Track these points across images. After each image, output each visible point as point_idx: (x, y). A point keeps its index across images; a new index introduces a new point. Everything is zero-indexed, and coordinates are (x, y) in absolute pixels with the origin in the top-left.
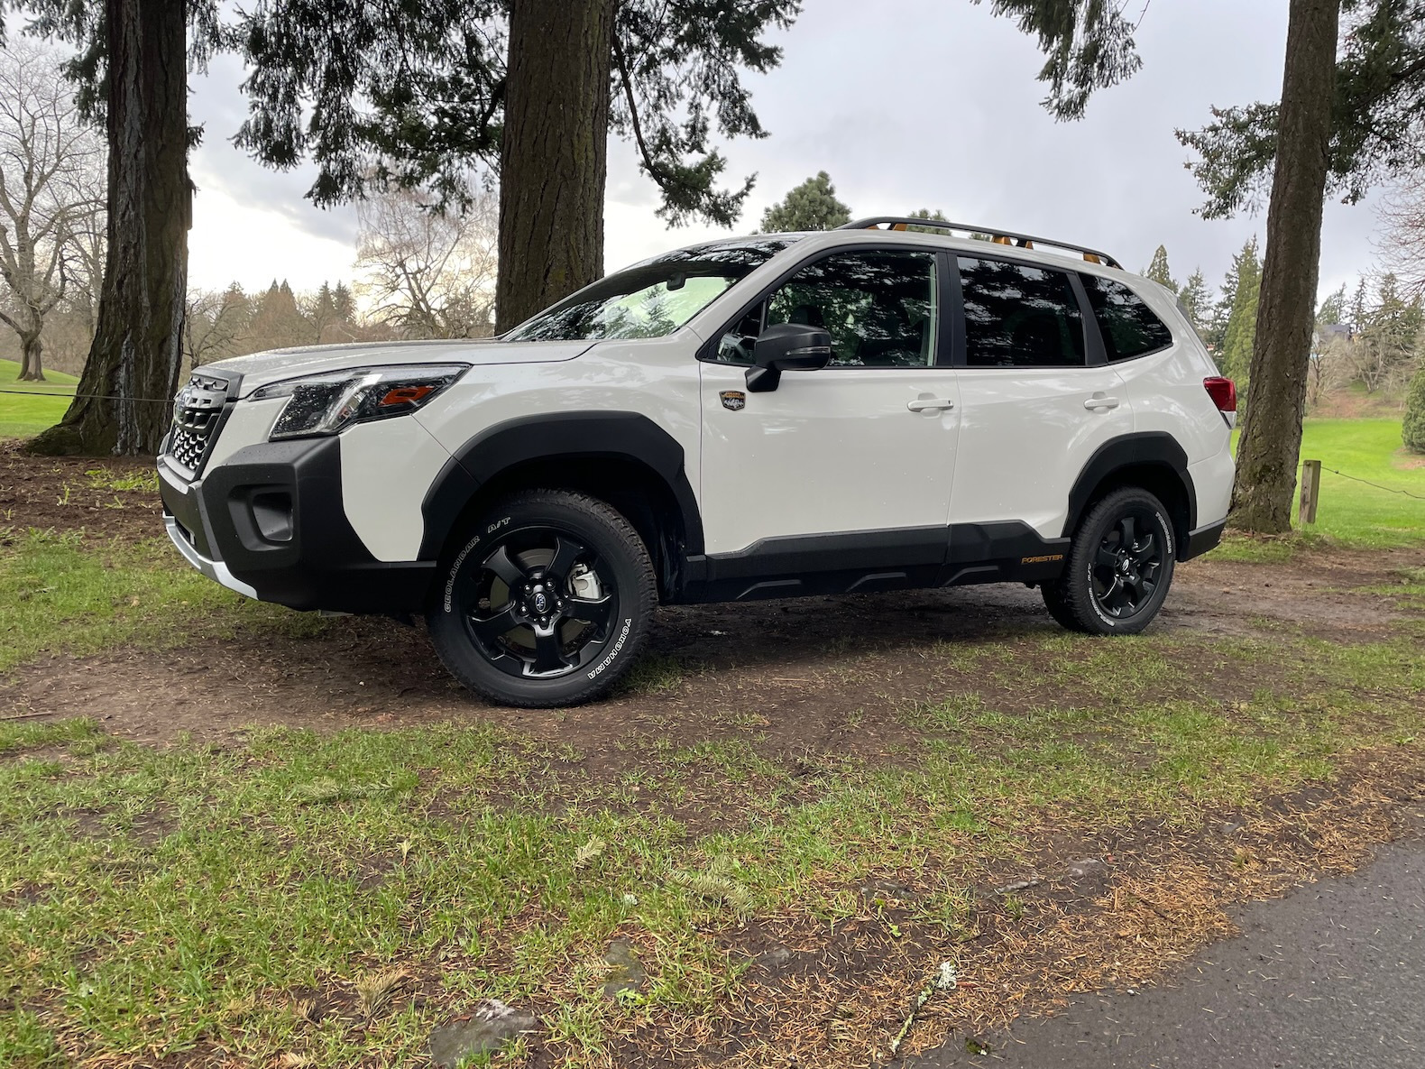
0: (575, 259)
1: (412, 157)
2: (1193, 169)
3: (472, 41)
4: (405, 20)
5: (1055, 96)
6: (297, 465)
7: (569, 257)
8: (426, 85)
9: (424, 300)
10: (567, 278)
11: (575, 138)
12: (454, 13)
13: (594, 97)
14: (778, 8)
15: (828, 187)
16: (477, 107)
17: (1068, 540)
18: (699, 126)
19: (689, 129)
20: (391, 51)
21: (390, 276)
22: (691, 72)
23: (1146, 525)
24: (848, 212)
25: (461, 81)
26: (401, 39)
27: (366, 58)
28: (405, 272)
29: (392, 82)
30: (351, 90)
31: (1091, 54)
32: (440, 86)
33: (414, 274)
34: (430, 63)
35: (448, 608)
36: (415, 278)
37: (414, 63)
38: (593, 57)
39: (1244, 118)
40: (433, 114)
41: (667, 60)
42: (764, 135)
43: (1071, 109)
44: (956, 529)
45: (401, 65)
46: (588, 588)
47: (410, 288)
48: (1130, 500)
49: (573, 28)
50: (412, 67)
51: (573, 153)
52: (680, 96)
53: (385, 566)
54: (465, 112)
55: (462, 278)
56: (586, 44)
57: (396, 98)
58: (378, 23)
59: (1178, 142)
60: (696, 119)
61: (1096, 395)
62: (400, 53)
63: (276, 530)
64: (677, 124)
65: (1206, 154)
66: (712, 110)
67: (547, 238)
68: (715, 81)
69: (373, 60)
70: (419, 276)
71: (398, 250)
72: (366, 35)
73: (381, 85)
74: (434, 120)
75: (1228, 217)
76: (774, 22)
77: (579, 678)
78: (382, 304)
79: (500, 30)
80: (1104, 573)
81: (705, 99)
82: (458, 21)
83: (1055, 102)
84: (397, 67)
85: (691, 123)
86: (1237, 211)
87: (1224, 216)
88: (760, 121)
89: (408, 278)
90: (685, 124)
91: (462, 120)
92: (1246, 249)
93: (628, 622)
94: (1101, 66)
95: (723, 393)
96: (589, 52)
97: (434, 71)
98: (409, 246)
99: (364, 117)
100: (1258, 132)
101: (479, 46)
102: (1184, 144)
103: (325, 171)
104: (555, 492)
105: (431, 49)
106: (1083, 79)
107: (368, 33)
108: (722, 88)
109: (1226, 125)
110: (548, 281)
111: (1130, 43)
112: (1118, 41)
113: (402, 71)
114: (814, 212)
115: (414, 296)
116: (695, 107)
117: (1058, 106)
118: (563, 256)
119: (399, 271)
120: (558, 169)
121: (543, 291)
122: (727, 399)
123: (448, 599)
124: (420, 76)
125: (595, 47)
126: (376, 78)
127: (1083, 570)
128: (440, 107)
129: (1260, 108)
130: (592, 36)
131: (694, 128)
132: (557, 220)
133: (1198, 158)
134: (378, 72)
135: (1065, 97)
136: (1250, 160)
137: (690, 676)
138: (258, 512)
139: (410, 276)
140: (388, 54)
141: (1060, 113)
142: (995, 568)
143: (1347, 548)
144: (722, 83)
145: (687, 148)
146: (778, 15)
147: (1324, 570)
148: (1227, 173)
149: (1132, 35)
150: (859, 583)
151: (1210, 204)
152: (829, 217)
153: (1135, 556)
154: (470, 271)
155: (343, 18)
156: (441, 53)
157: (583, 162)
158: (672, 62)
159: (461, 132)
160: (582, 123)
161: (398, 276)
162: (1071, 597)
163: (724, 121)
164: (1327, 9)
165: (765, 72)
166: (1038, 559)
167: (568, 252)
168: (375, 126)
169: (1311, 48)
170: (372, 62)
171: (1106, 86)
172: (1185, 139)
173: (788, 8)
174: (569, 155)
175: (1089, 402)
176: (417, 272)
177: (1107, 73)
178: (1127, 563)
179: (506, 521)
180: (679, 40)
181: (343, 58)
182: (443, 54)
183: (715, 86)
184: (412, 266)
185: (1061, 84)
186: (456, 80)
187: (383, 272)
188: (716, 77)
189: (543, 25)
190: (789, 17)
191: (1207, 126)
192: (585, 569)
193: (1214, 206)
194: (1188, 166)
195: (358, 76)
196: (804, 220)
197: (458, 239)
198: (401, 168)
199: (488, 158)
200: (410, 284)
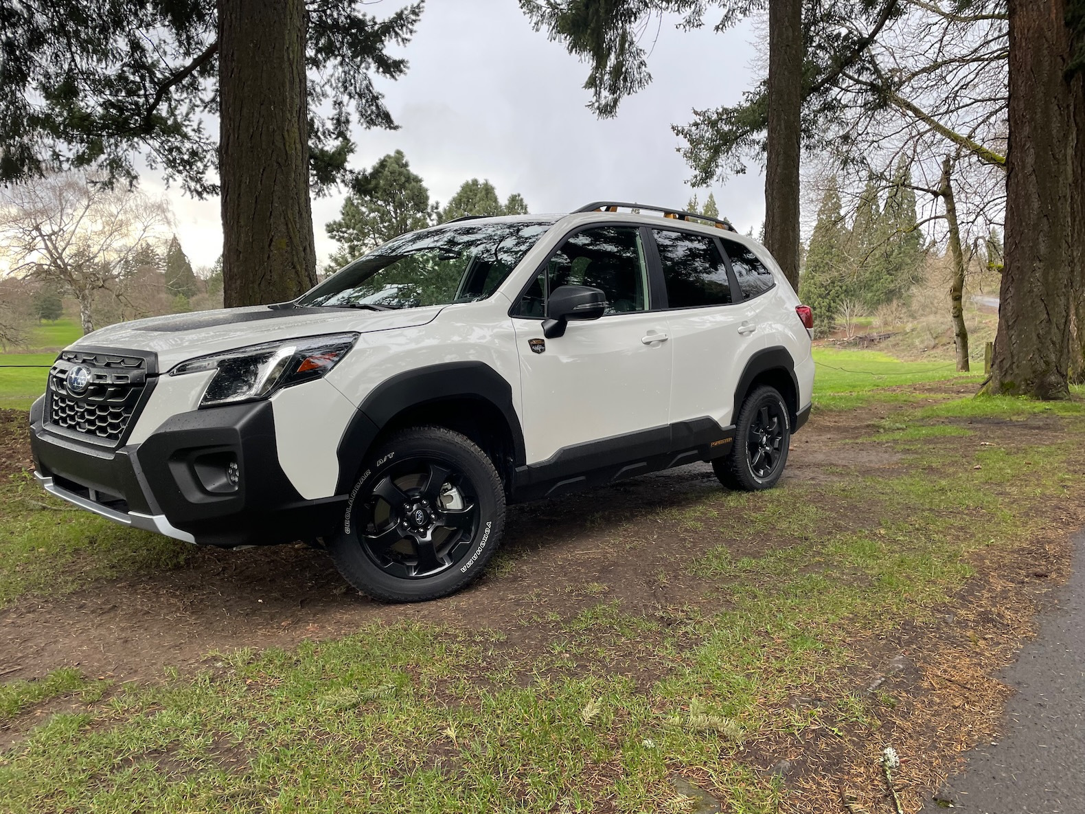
0: (293, 230)
1: (82, 141)
2: (682, 152)
3: (135, 46)
4: (71, 26)
5: (597, 101)
6: (238, 427)
7: (288, 228)
8: (94, 81)
9: (60, 258)
10: (288, 246)
11: (286, 133)
12: (118, 22)
13: (297, 101)
14: (397, 29)
15: (404, 162)
16: (142, 100)
17: (734, 426)
18: (343, 119)
19: (335, 122)
20: (59, 53)
21: (27, 238)
22: (332, 76)
23: (774, 411)
24: (420, 181)
25: (126, 79)
26: (69, 44)
27: (37, 59)
28: (41, 235)
29: (61, 79)
30: (24, 86)
31: (618, 71)
32: (108, 82)
33: (49, 236)
34: (95, 64)
35: (348, 531)
36: (50, 240)
37: (82, 63)
38: (294, 68)
39: (715, 117)
40: (101, 105)
41: (310, 66)
42: (396, 128)
43: (607, 110)
44: (675, 426)
45: (70, 65)
46: (454, 501)
47: (47, 248)
48: (765, 395)
49: (277, 45)
50: (79, 67)
51: (284, 144)
52: (324, 95)
53: (311, 504)
54: (131, 104)
55: (96, 238)
56: (289, 59)
57: (64, 93)
58: (48, 31)
59: (673, 134)
60: (340, 114)
61: (743, 324)
62: (68, 55)
63: (217, 484)
64: (324, 116)
65: (691, 141)
66: (352, 107)
67: (269, 214)
68: (352, 84)
69: (44, 60)
70: (53, 237)
71: (33, 217)
72: (36, 39)
73: (52, 81)
74: (100, 110)
75: (708, 186)
76: (394, 40)
77: (454, 572)
78: (21, 263)
79: (163, 38)
80: (754, 446)
81: (345, 98)
82: (123, 29)
83: (597, 105)
84: (66, 67)
85: (336, 117)
86: (712, 182)
87: (705, 185)
88: (393, 117)
89: (44, 240)
90: (331, 117)
91: (128, 110)
92: (690, 204)
93: (489, 524)
94: (625, 80)
95: (530, 341)
96: (291, 65)
97: (99, 70)
98: (43, 212)
99: (38, 108)
100: (724, 126)
101: (143, 50)
102: (677, 135)
103: (6, 155)
104: (426, 429)
105: (94, 51)
106: (613, 89)
107: (38, 38)
108: (358, 90)
109: (704, 121)
110: (272, 248)
111: (642, 63)
112: (635, 62)
113: (70, 70)
114: (395, 181)
115: (51, 256)
116: (338, 104)
117: (598, 108)
118: (283, 228)
119: (35, 233)
120: (274, 158)
121: (269, 257)
122: (534, 345)
123: (347, 523)
124: (88, 75)
125: (295, 61)
126: (47, 76)
127: (743, 448)
128: (109, 100)
129: (725, 110)
130: (293, 52)
131: (338, 120)
132: (276, 199)
133: (685, 144)
134: (49, 70)
135: (603, 102)
136: (719, 146)
137: (517, 559)
138: (198, 469)
139: (46, 238)
140: (57, 56)
141: (600, 112)
142: (696, 452)
143: (831, 410)
144: (358, 86)
145: (334, 136)
146: (397, 34)
147: (828, 427)
148: (705, 155)
149: (644, 57)
150: (619, 473)
151: (696, 177)
152: (407, 184)
153: (769, 433)
154: (103, 232)
155: (13, 25)
156: (104, 55)
157: (293, 152)
158: (314, 68)
159: (126, 121)
160: (290, 121)
161: (34, 239)
162: (735, 466)
163: (362, 115)
164: (795, 46)
165: (396, 79)
166: (719, 442)
167: (287, 224)
168: (48, 116)
169: (786, 73)
170: (44, 63)
171: (629, 94)
172: (678, 131)
173: (404, 29)
174: (282, 147)
175: (741, 329)
176: (52, 235)
177: (629, 85)
178: (765, 439)
179: (391, 456)
180: (319, 51)
181: (17, 59)
182: (106, 57)
183: (352, 88)
184: (46, 229)
185: (600, 92)
186: (121, 77)
187: (20, 235)
188: (352, 81)
189: (252, 41)
190: (405, 36)
191: (692, 122)
192: (449, 486)
193: (698, 178)
194: (678, 150)
195: (31, 74)
196: (387, 187)
197: (89, 206)
198: (74, 151)
199: (151, 142)
200: (46, 245)
